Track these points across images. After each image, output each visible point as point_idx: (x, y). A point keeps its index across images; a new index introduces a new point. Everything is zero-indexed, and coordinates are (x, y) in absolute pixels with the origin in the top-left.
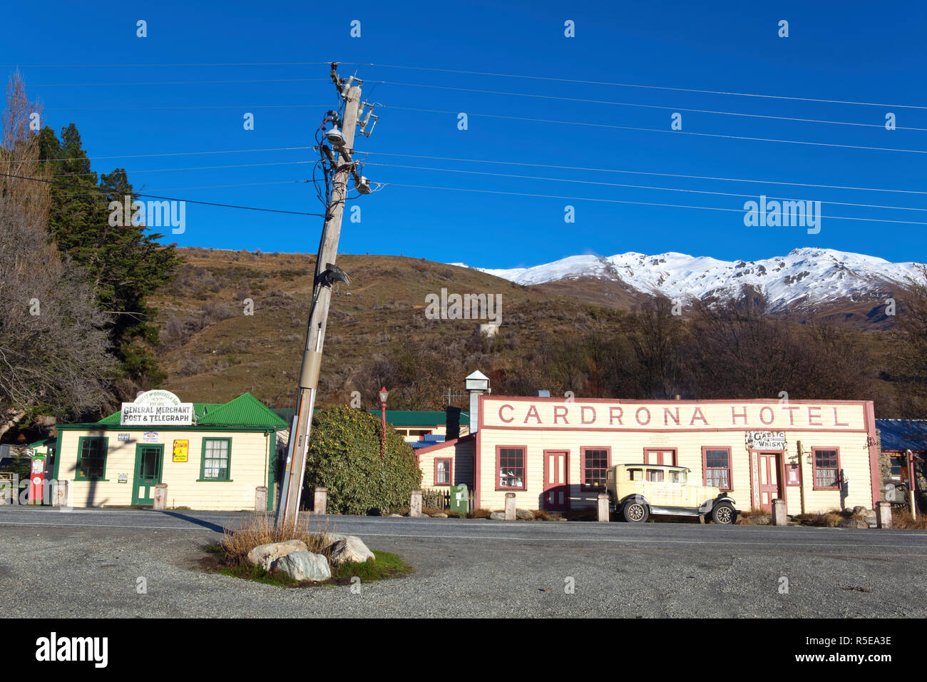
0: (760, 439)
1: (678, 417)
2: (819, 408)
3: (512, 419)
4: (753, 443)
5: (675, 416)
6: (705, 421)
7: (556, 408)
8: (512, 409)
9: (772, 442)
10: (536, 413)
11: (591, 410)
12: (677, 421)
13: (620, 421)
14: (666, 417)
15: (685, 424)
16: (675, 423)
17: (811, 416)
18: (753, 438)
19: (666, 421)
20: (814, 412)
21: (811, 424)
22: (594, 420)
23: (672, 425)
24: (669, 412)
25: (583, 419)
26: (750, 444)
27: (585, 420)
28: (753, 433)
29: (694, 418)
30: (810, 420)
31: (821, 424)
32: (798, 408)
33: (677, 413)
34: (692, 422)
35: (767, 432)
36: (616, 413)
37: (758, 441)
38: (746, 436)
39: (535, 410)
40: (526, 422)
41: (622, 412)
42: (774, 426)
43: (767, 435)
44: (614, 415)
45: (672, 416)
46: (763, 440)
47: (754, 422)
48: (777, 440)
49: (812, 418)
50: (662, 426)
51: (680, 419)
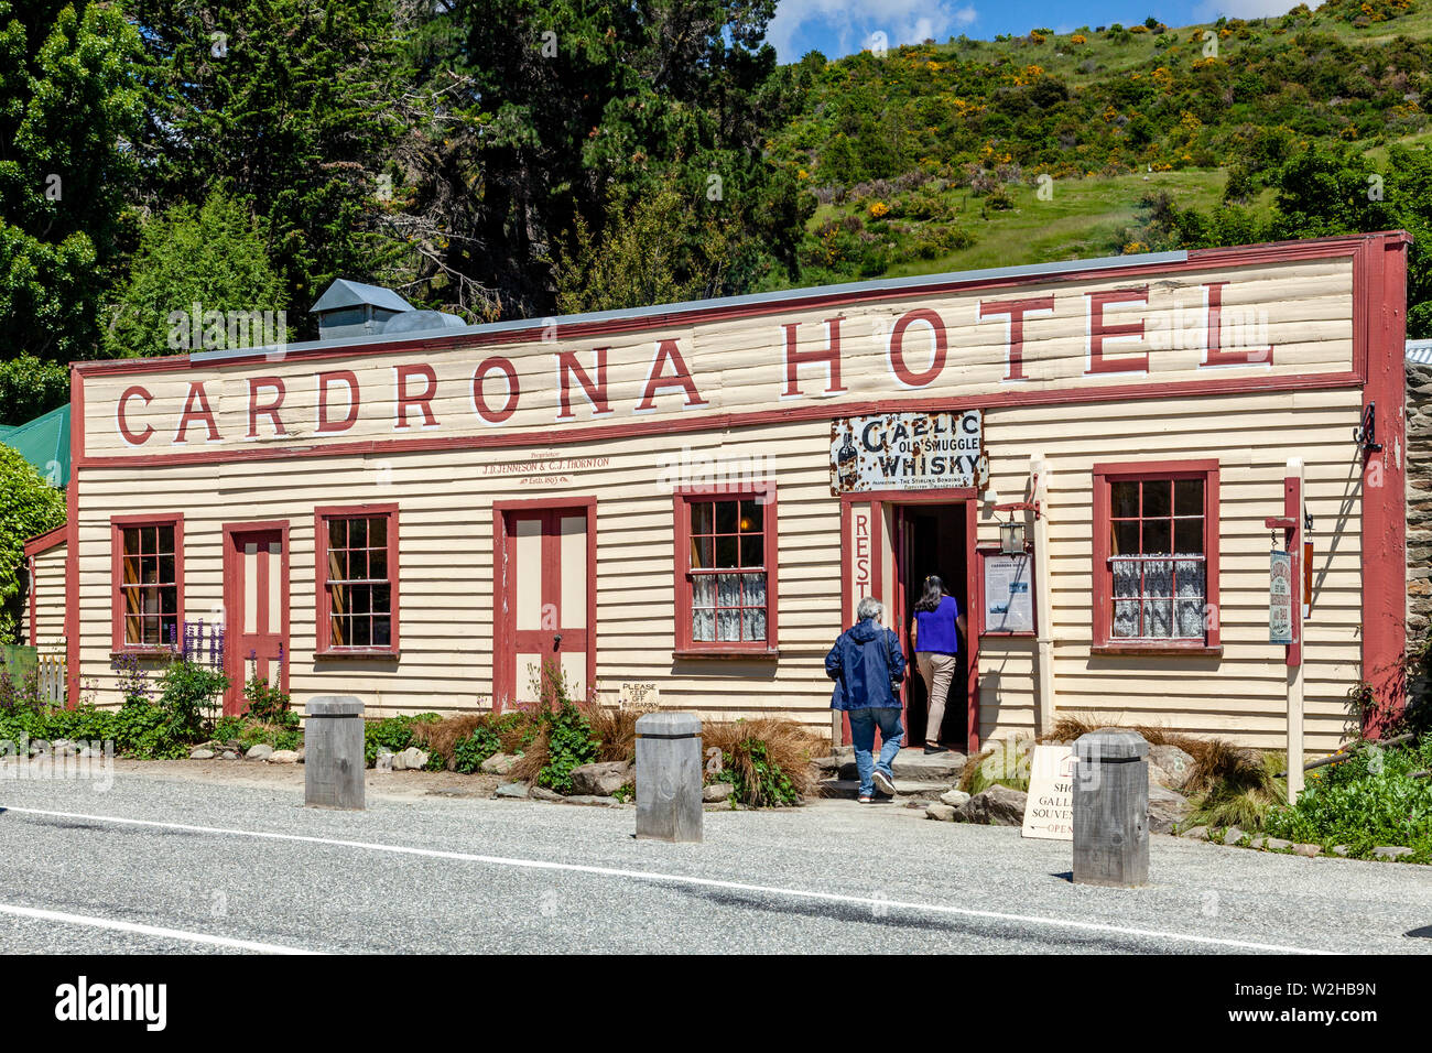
0: (883, 446)
1: (603, 379)
2: (1142, 293)
3: (150, 430)
4: (859, 466)
5: (593, 374)
6: (691, 388)
7: (255, 384)
8: (148, 398)
9: (930, 456)
10: (206, 406)
11: (345, 383)
12: (600, 398)
13: (428, 413)
14: (565, 384)
15: (624, 411)
16: (593, 407)
17: (1099, 331)
18: (855, 444)
19: (565, 402)
20: (1114, 315)
21: (1099, 367)
22: (353, 417)
23: (586, 415)
24: (577, 368)
25: (323, 415)
26: (845, 471)
27: (330, 418)
28: (858, 426)
29: (657, 380)
30: (1097, 351)
31: (1142, 365)
32: (1048, 303)
33: (602, 365)
34: (649, 394)
35: (910, 417)
36: (417, 385)
37: (872, 457)
38: (833, 436)
39: (203, 395)
40: (181, 439)
41: (433, 381)
42: (946, 387)
43: (910, 430)
44: (411, 391)
45: (585, 381)
46: (894, 452)
47: (870, 378)
48: (953, 445)
49: (1108, 342)
50: (551, 419)
51: (609, 388)
